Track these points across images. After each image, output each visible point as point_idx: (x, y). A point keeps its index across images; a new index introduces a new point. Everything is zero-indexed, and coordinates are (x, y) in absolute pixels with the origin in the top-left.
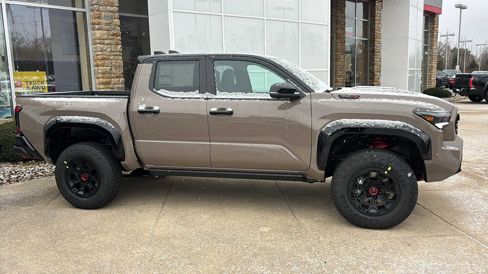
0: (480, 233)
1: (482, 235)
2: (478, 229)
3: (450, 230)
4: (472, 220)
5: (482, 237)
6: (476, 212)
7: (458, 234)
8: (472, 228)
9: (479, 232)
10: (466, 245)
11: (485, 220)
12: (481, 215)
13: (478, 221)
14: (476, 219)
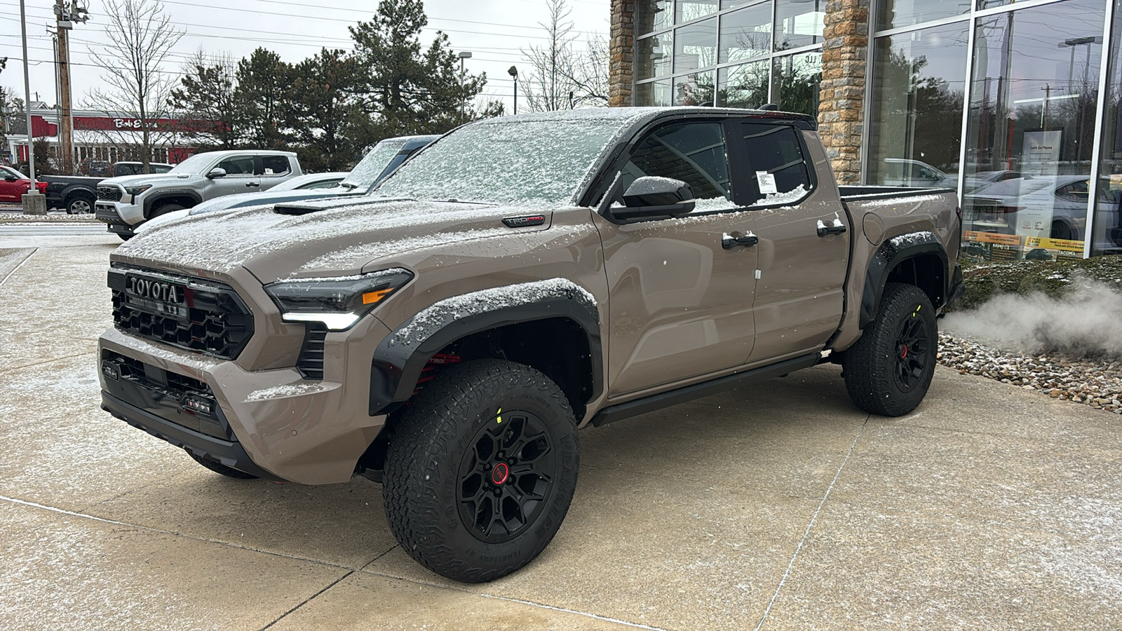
0: (52, 524)
1: (46, 522)
2: (60, 531)
3: (115, 510)
4: (82, 549)
5: (45, 519)
6: (82, 578)
7: (96, 508)
8: (75, 532)
9: (53, 526)
10: (70, 494)
11: (49, 563)
12: (63, 574)
13: (66, 551)
14: (73, 557)
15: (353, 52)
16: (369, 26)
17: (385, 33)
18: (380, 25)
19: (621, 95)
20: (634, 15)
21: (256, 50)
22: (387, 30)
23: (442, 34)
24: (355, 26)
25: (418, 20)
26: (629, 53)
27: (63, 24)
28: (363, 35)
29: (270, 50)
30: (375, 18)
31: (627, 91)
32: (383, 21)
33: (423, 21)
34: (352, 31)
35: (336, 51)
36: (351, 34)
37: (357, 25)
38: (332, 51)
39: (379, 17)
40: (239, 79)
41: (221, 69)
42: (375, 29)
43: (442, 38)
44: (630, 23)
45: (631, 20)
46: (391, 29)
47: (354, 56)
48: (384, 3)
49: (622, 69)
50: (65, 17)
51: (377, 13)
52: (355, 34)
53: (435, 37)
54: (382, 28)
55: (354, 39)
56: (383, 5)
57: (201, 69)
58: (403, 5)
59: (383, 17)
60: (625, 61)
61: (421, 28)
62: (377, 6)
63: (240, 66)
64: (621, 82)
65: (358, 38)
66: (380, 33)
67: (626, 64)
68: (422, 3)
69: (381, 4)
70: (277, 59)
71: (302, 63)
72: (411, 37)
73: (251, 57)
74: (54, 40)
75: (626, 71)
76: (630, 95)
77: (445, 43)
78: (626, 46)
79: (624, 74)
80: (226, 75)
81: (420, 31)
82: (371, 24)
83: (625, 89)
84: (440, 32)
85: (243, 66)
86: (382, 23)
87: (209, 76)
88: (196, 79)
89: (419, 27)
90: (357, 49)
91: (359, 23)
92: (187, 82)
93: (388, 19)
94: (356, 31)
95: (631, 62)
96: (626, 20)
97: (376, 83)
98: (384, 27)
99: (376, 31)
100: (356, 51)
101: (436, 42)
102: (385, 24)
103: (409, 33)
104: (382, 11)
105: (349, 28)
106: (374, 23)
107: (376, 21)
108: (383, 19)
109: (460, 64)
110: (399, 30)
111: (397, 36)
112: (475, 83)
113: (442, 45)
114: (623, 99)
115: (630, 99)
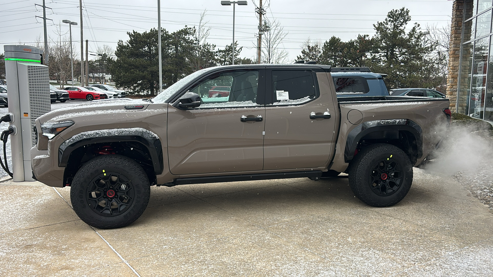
15: (375, 35)
16: (383, 23)
17: (390, 26)
18: (388, 22)
19: (454, 50)
20: (463, 11)
21: (332, 37)
22: (391, 24)
23: (417, 24)
24: (376, 24)
25: (406, 18)
26: (460, 29)
27: (261, 33)
28: (380, 28)
29: (337, 37)
30: (386, 20)
31: (457, 48)
32: (390, 21)
33: (409, 19)
34: (375, 26)
35: (365, 35)
36: (374, 27)
37: (377, 23)
38: (363, 36)
39: (388, 19)
40: (323, 50)
41: (317, 46)
42: (386, 24)
43: (417, 26)
44: (461, 15)
45: (461, 13)
46: (393, 24)
47: (375, 37)
48: (390, 12)
49: (455, 38)
50: (261, 30)
51: (387, 17)
52: (376, 27)
53: (414, 26)
54: (388, 24)
55: (375, 29)
56: (390, 13)
57: (309, 47)
58: (400, 13)
59: (390, 19)
60: (457, 34)
61: (407, 22)
62: (387, 14)
63: (325, 44)
64: (454, 44)
65: (378, 29)
66: (387, 26)
67: (457, 35)
68: (409, 11)
69: (389, 13)
70: (340, 40)
71: (349, 42)
72: (402, 26)
73: (329, 40)
74: (258, 39)
75: (457, 39)
76: (459, 50)
77: (418, 28)
78: (458, 26)
79: (456, 40)
80: (319, 49)
81: (406, 24)
82: (384, 22)
83: (456, 47)
84: (416, 23)
85: (326, 44)
86: (389, 21)
87: (311, 49)
88: (307, 51)
89: (406, 21)
90: (377, 34)
91: (378, 22)
92: (304, 52)
93: (392, 19)
94: (377, 26)
95: (461, 34)
96: (458, 13)
97: (383, 48)
98: (389, 23)
99: (386, 25)
100: (376, 35)
101: (414, 28)
102: (390, 22)
103: (401, 25)
104: (389, 16)
105: (374, 25)
106: (385, 22)
107: (386, 21)
108: (390, 20)
109: (424, 38)
110: (396, 24)
111: (396, 27)
112: (432, 46)
113: (416, 29)
114: (455, 52)
115: (459, 52)
